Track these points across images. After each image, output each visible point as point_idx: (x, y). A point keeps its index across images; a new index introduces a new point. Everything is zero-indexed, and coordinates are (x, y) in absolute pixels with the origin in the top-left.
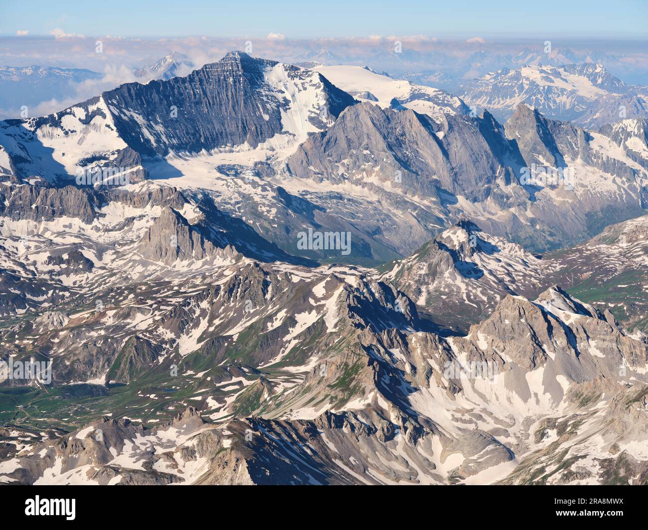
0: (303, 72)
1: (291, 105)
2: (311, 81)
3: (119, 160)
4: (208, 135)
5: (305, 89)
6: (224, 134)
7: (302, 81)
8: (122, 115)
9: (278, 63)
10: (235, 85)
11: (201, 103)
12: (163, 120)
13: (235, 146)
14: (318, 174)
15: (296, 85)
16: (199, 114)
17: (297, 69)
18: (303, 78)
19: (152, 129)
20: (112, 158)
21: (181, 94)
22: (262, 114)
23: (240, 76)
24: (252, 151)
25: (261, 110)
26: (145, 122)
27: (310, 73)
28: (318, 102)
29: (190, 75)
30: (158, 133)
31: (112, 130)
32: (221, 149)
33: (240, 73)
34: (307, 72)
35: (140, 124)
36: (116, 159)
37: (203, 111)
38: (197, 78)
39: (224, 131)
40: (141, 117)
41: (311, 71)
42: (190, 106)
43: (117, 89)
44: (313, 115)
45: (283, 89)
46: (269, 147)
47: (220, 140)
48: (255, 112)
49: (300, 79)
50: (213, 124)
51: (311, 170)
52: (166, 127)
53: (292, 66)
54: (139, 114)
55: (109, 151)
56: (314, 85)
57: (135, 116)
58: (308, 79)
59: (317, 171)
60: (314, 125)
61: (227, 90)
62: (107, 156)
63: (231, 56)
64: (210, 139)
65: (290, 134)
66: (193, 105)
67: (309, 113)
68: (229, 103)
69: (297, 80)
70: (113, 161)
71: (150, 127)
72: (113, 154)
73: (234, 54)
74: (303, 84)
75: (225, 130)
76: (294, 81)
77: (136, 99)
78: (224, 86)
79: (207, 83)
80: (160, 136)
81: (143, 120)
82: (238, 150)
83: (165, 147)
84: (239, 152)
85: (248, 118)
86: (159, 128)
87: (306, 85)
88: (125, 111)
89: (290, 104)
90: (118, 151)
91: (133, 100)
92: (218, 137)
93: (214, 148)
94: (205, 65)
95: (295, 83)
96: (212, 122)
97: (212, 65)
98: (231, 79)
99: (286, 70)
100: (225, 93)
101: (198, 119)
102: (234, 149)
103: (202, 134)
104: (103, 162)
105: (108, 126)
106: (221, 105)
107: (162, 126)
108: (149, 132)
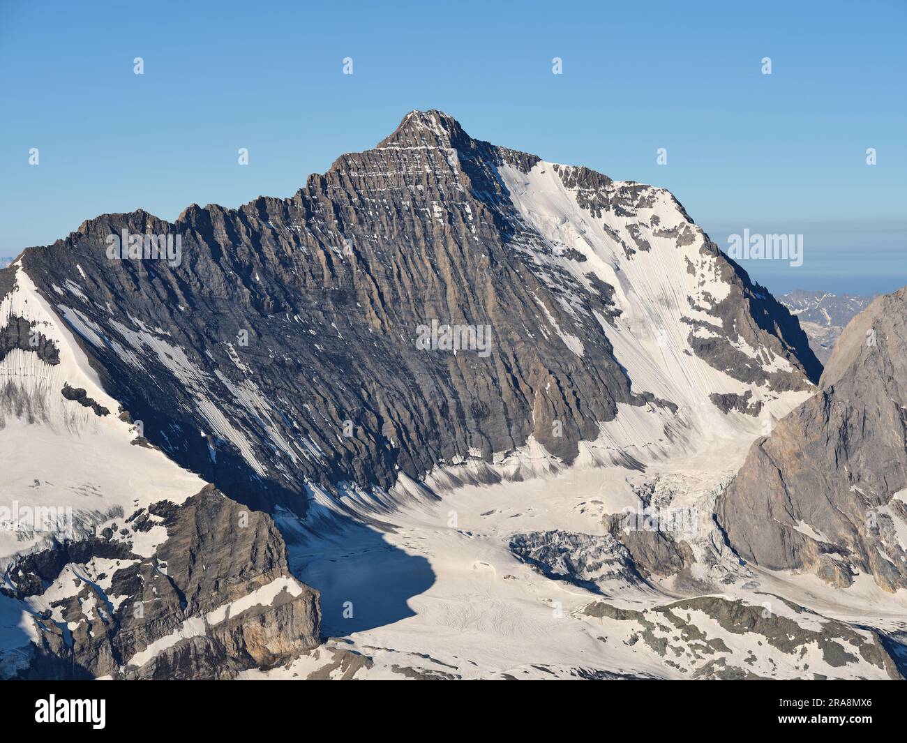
0: (623, 190)
1: (619, 297)
2: (655, 220)
3: (181, 553)
4: (406, 417)
5: (645, 246)
6: (452, 412)
7: (630, 221)
8: (117, 347)
9: (537, 159)
10: (455, 232)
11: (355, 297)
12: (254, 364)
13: (498, 457)
14: (832, 550)
15: (614, 234)
16: (358, 338)
17: (604, 180)
18: (628, 209)
19: (230, 402)
20: (147, 544)
21: (286, 263)
22: (559, 333)
23: (462, 195)
24: (566, 473)
25: (552, 320)
26: (201, 374)
27: (645, 194)
28: (706, 288)
29: (302, 192)
30: (253, 419)
31: (101, 411)
32: (455, 471)
33: (461, 188)
34: (635, 190)
35: (184, 381)
36: (164, 551)
37: (366, 326)
38: (326, 204)
39: (451, 402)
40: (178, 352)
41: (646, 188)
42: (320, 307)
43: (74, 238)
44: (704, 334)
45: (582, 247)
46: (617, 456)
47: (444, 435)
48: (534, 328)
49: (620, 212)
50: (411, 376)
51: (804, 537)
52: (270, 393)
53: (587, 171)
54: (172, 341)
55: (118, 512)
56: (670, 233)
57: (161, 347)
58: (645, 214)
59: (823, 538)
60: (721, 367)
61: (430, 247)
62: (117, 536)
63: (420, 126)
64: (413, 435)
65: (661, 404)
66: (330, 306)
67: (687, 329)
68: (445, 294)
69: (609, 216)
70: (154, 558)
71: (221, 395)
72: (144, 526)
73: (427, 122)
74: (632, 229)
75: (455, 395)
76: (603, 221)
77: (149, 279)
78: (418, 231)
79: (361, 222)
80: (261, 427)
81: (190, 366)
82: (511, 469)
83: (295, 475)
84: (517, 477)
85: (520, 349)
86: (250, 396)
87: (646, 234)
88: (120, 327)
89: (614, 298)
90: (166, 511)
91: (136, 280)
92: (433, 424)
93: (431, 468)
94: (345, 158)
95: (606, 228)
96: (405, 369)
97: (367, 159)
98: (436, 209)
99: (570, 184)
100: (426, 259)
101: (358, 357)
102: (495, 468)
103: (384, 414)
104: (106, 567)
105: (77, 395)
106: (420, 302)
107: (255, 387)
108: (226, 414)
